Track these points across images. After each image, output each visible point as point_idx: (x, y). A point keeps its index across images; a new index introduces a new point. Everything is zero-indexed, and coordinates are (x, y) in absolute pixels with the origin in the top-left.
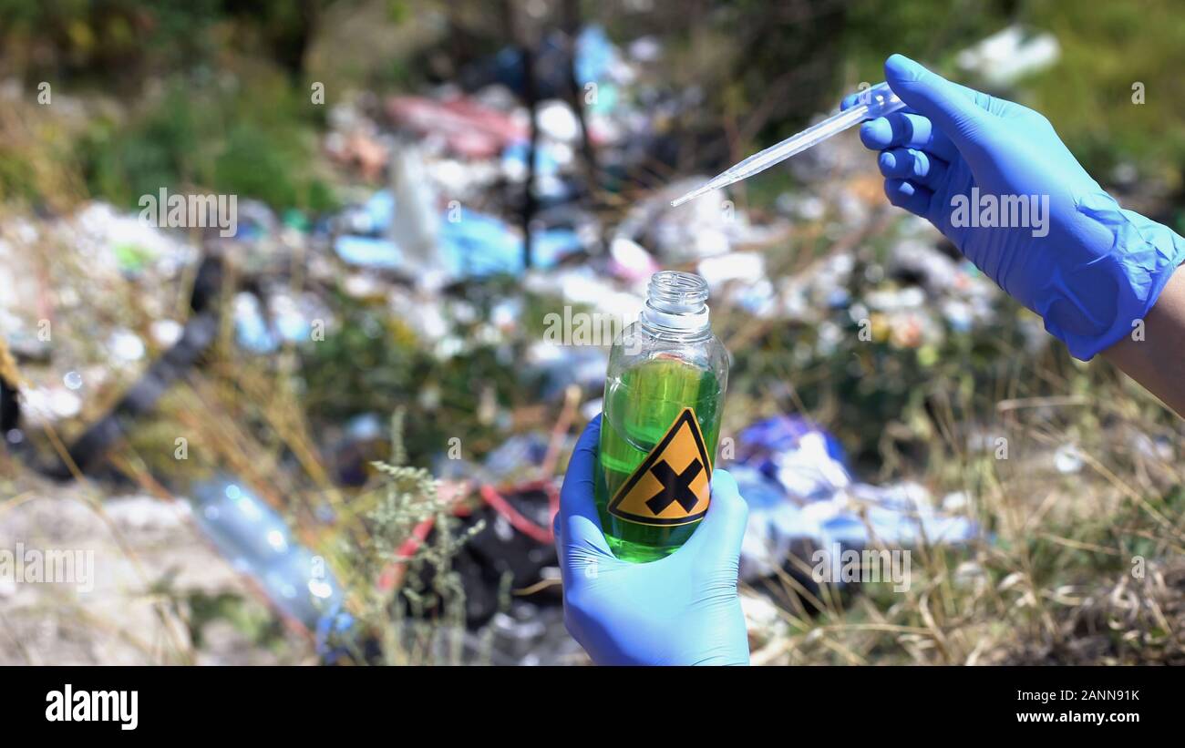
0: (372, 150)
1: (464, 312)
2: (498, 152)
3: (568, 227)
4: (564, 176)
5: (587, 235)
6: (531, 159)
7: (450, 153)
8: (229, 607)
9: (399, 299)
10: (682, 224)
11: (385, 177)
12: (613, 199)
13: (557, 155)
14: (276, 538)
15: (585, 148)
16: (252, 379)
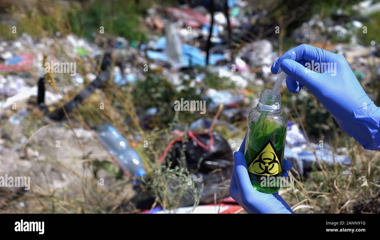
0: (160, 23)
1: (187, 77)
2: (200, 27)
3: (221, 53)
4: (220, 36)
5: (227, 56)
6: (211, 30)
7: (185, 26)
8: (106, 165)
9: (165, 71)
10: (257, 54)
11: (164, 32)
12: (238, 45)
13: (219, 29)
14: (123, 144)
15: (228, 27)
16: (119, 94)
